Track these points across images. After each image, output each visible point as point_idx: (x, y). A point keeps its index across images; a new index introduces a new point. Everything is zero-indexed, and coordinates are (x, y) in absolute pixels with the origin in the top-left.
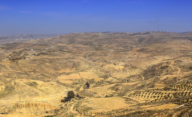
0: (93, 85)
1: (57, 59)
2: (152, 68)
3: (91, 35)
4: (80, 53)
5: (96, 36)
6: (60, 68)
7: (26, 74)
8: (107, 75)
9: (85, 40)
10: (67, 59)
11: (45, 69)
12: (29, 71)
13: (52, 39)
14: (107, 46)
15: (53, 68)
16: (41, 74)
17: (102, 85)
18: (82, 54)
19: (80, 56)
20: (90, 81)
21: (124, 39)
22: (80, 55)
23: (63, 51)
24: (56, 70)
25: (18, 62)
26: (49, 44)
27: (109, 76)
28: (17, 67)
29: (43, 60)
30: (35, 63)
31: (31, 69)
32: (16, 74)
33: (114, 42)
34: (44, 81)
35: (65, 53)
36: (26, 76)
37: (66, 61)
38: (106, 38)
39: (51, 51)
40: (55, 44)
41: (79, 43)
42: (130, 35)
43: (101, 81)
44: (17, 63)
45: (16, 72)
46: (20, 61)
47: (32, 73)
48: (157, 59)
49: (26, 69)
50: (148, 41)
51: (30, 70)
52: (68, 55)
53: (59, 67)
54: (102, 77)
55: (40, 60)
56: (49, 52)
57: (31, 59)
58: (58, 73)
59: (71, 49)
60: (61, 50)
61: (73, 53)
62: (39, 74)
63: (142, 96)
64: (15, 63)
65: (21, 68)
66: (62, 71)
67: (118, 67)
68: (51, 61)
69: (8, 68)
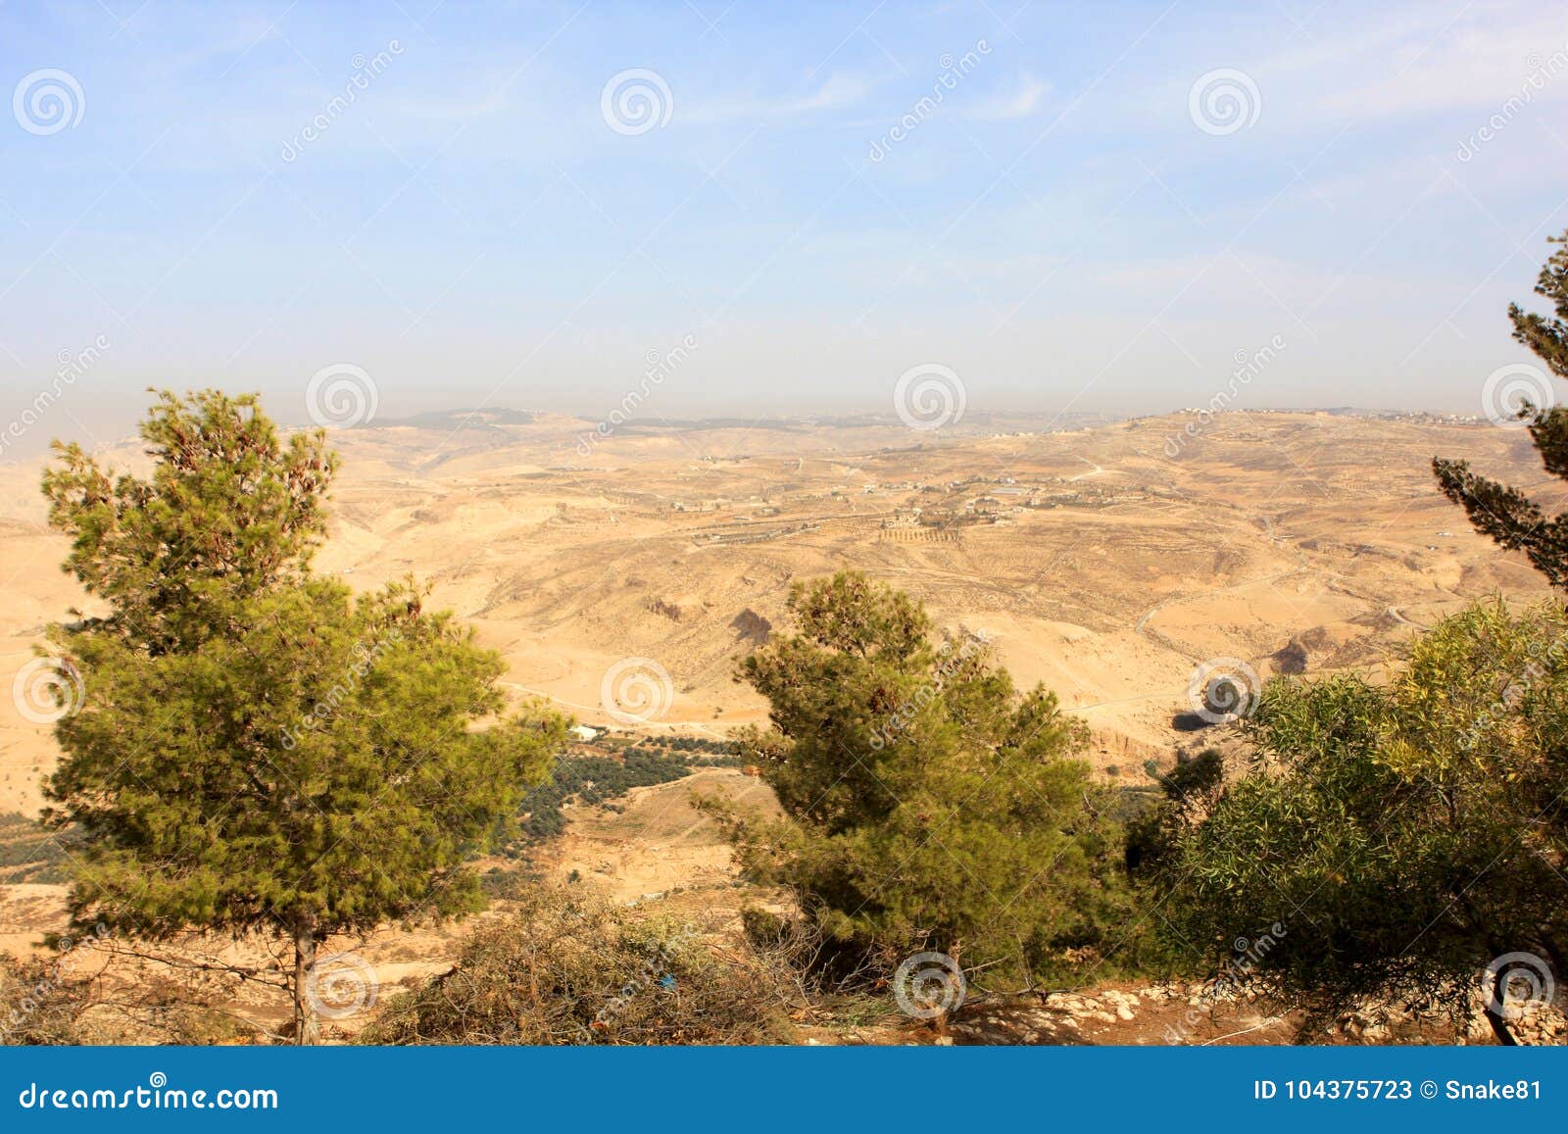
0: (1322, 656)
1: (1142, 528)
3: (1279, 420)
4: (1233, 507)
5: (1299, 427)
6: (1157, 569)
7: (1003, 590)
8: (1389, 616)
9: (1246, 445)
10: (1186, 529)
11: (1086, 571)
12: (1016, 580)
13: (1093, 434)
14: (1358, 479)
15: (1123, 570)
16: (1072, 595)
17: (1368, 659)
18: (1241, 509)
19: (1237, 518)
20: (1304, 638)
21: (1440, 443)
22: (1233, 512)
23: (1155, 494)
24: (1139, 578)
25: (963, 534)
26: (1082, 459)
27: (1398, 617)
28: (958, 555)
29: (1077, 532)
30: (1043, 544)
31: (1026, 569)
32: (961, 590)
33: (1394, 459)
34: (1090, 627)
35: (1166, 504)
36: (1008, 599)
37: (1184, 540)
38: (1350, 437)
39: (1100, 491)
40: (1110, 459)
41: (1223, 459)
42: (1464, 425)
43: (1359, 640)
44: (957, 539)
45: (956, 581)
46: (970, 532)
47: (1032, 589)
49: (1000, 570)
51: (1020, 575)
52: (1184, 511)
53: (1151, 568)
54: (1365, 624)
55: (1061, 531)
56: (1090, 494)
57: (1021, 523)
58: (1149, 592)
59: (1189, 487)
60: (1143, 489)
61: (1201, 504)
62: (1062, 593)
64: (950, 538)
65: (977, 563)
66: (1166, 585)
67: (1431, 578)
68: (1115, 538)
69: (922, 559)
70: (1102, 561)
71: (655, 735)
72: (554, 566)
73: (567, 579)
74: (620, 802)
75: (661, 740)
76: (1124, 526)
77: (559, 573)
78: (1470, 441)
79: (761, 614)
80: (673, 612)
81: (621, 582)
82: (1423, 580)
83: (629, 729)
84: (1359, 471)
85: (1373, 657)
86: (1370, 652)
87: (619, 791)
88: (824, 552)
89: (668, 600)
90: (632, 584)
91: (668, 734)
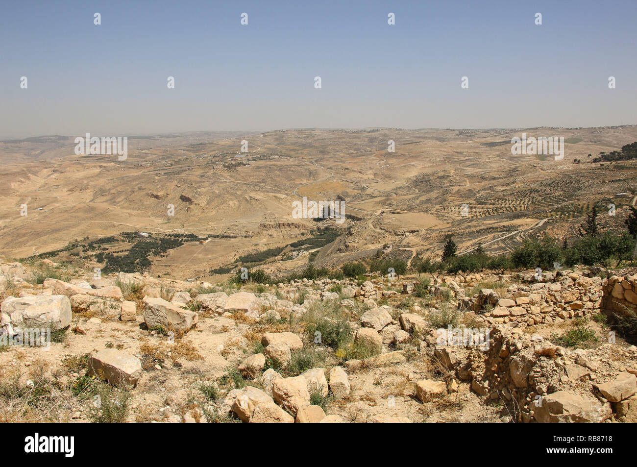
0: (349, 199)
2: (424, 178)
4: (303, 158)
5: (311, 135)
6: (294, 177)
7: (256, 185)
8: (364, 187)
9: (298, 140)
11: (276, 179)
14: (333, 149)
15: (285, 178)
16: (274, 186)
19: (306, 161)
22: (304, 160)
23: (281, 155)
24: (290, 180)
27: (367, 187)
28: (238, 176)
30: (261, 171)
31: (259, 179)
32: (244, 186)
34: (285, 195)
35: (285, 157)
36: (258, 188)
38: (327, 137)
40: (262, 145)
43: (358, 194)
44: (236, 171)
45: (242, 183)
46: (239, 169)
47: (263, 184)
48: (416, 166)
49: (252, 179)
50: (382, 141)
51: (258, 181)
52: (292, 160)
54: (357, 190)
58: (294, 184)
59: (287, 153)
60: (277, 154)
62: (272, 185)
63: (455, 211)
64: (234, 171)
65: (245, 178)
66: (298, 182)
67: (367, 176)
68: (281, 169)
69: (228, 177)
70: (279, 175)
71: (168, 233)
72: (112, 185)
73: (118, 189)
74: (165, 254)
75: (170, 235)
76: (282, 165)
77: (115, 187)
78: (358, 137)
79: (187, 196)
80: (157, 197)
81: (136, 189)
82: (365, 177)
83: (158, 232)
84: (333, 147)
85: (363, 198)
86: (362, 197)
87: (164, 250)
88: (199, 176)
89: (155, 193)
90: (140, 189)
91: (171, 233)
